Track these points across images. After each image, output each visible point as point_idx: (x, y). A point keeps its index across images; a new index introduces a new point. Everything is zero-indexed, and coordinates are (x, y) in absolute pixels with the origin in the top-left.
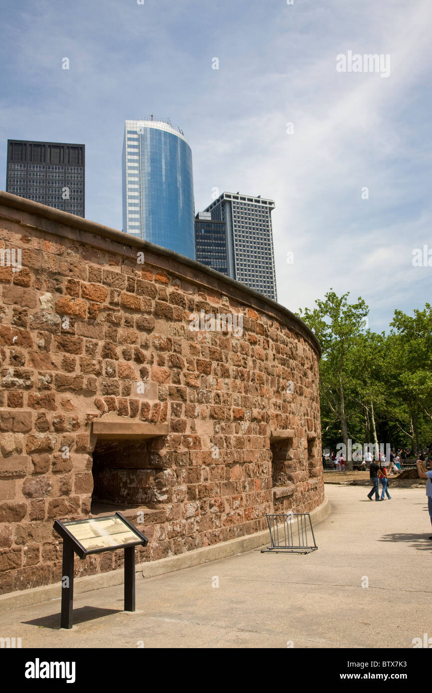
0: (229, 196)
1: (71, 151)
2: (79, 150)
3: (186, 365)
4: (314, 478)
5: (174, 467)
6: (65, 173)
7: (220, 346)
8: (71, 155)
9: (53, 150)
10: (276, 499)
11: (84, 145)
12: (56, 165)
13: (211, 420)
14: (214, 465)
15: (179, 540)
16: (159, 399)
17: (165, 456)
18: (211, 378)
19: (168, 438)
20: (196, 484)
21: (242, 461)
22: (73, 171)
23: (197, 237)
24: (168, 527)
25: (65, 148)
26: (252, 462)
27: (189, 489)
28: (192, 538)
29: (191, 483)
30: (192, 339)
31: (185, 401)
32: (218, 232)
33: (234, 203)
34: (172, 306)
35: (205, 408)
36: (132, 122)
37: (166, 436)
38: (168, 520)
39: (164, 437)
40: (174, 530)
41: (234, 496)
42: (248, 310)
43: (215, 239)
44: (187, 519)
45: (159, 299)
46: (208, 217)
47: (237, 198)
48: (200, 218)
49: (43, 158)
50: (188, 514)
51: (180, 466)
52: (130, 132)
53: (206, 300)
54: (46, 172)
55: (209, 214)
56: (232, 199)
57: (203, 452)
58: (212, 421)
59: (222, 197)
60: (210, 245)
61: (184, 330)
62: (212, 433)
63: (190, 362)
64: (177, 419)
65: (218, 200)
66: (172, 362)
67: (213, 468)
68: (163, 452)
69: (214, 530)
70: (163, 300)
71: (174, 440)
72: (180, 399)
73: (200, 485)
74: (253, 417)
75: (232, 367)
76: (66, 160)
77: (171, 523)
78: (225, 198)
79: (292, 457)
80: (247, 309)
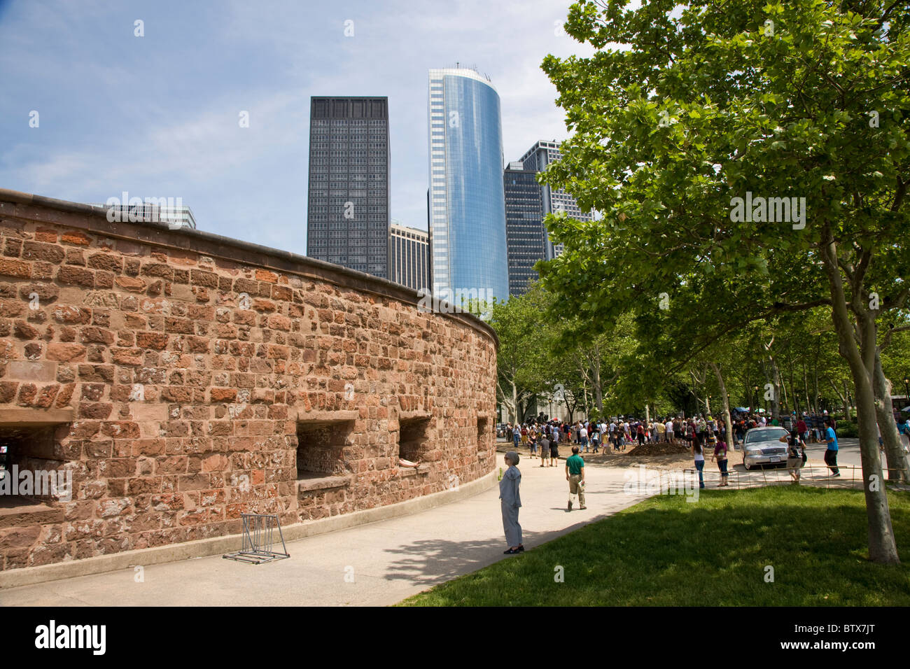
0: (545, 144)
1: (374, 104)
2: (382, 102)
3: (117, 339)
4: (426, 463)
5: (84, 458)
6: (368, 127)
7: (189, 315)
8: (373, 108)
9: (355, 104)
10: (300, 493)
11: (387, 98)
12: (359, 119)
13: (165, 403)
14: (165, 456)
15: (88, 542)
16: (58, 380)
17: (67, 447)
18: (166, 355)
19: (75, 425)
20: (127, 478)
21: (227, 450)
22: (376, 125)
23: (507, 189)
24: (69, 527)
25: (368, 102)
26: (247, 451)
27: (111, 483)
28: (114, 539)
29: (115, 476)
30: (131, 308)
31: (111, 382)
32: (531, 183)
33: (550, 151)
34: (93, 271)
35: (153, 389)
36: (435, 70)
37: (71, 423)
38: (67, 519)
39: (68, 425)
40: (78, 531)
41: (204, 490)
42: (256, 272)
43: (528, 190)
44: (106, 518)
45: (68, 263)
46: (520, 167)
47: (553, 146)
48: (511, 168)
49: (345, 113)
50: (107, 513)
51: (95, 457)
52: (434, 81)
53: (165, 261)
54: (349, 128)
55: (521, 164)
56: (548, 148)
57: (142, 441)
58: (166, 405)
59: (537, 145)
60: (522, 196)
61: (116, 298)
62: (166, 418)
63: (125, 337)
64: (93, 403)
65: (533, 149)
66: (87, 336)
67: (164, 460)
68: (66, 441)
69: (160, 530)
70: (75, 264)
71: (84, 428)
72: (102, 379)
73: (134, 479)
74: (254, 398)
75: (215, 340)
76: (369, 114)
77: (75, 522)
78: (540, 147)
79: (353, 442)
80: (253, 271)
